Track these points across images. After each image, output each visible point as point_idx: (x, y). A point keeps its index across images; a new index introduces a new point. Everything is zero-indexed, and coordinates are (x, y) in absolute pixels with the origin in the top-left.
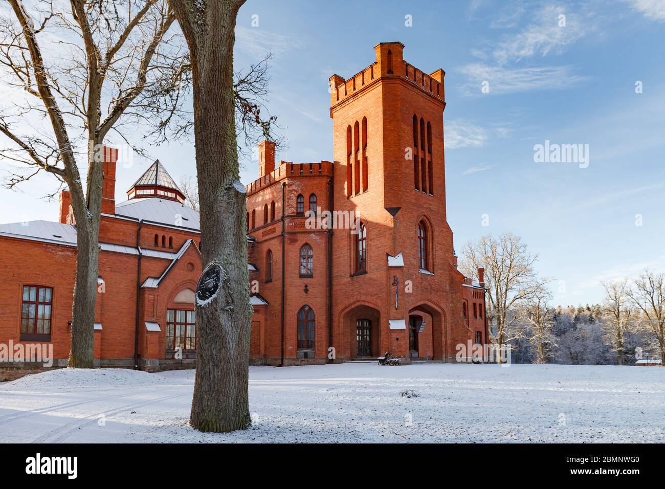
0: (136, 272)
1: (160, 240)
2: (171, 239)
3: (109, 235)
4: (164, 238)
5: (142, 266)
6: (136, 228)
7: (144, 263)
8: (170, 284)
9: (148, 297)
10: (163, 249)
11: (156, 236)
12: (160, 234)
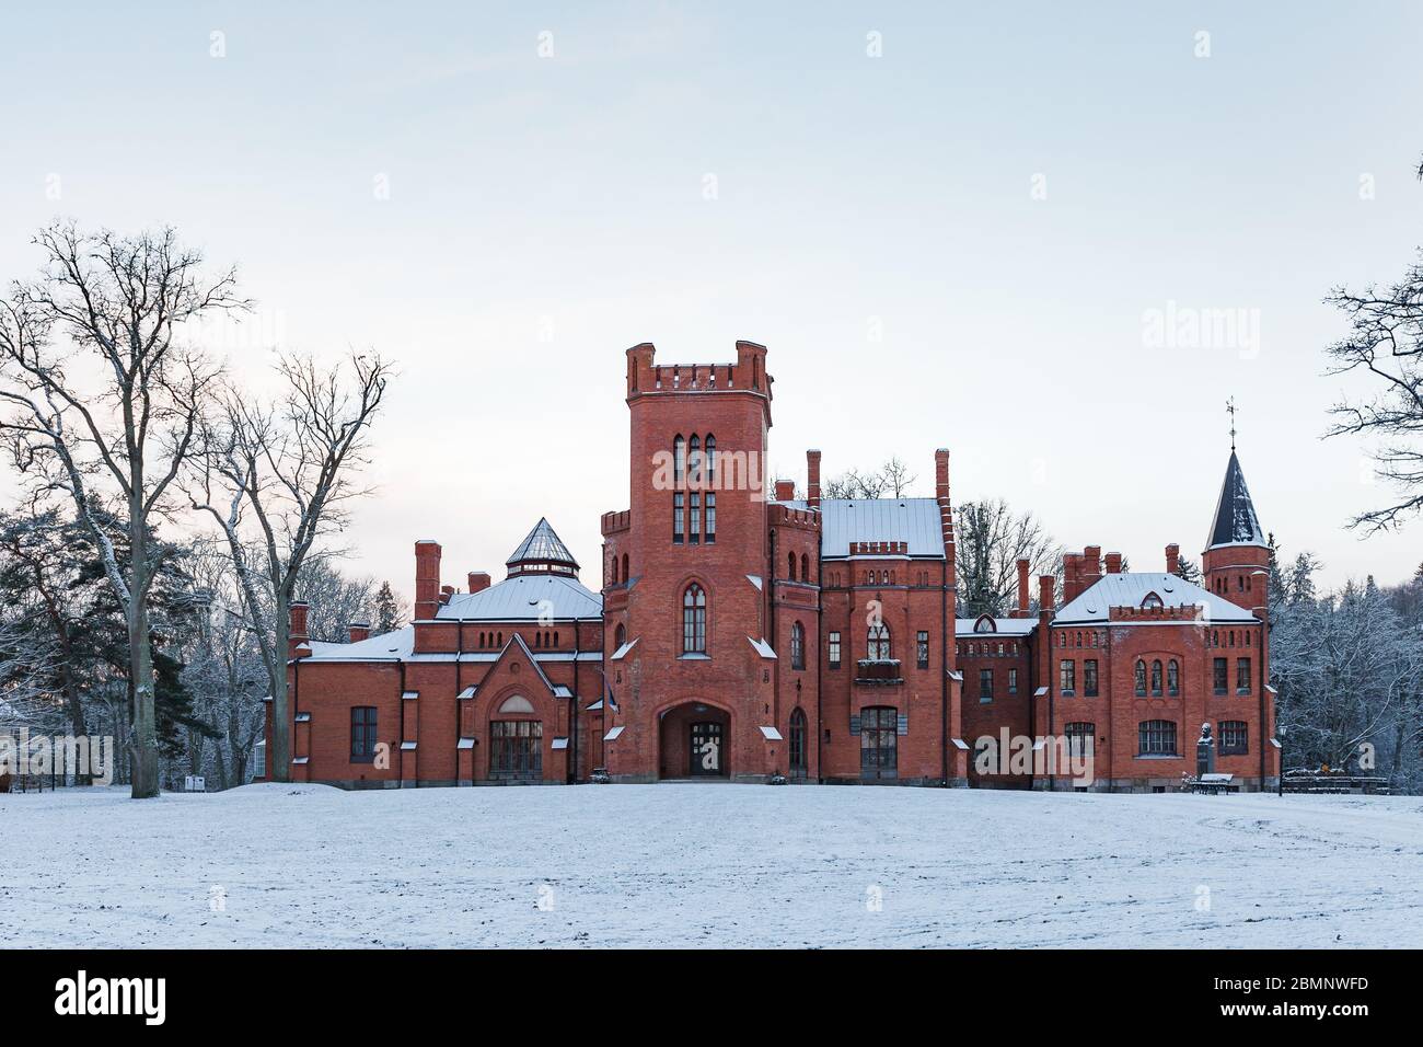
0: (455, 682)
1: (487, 638)
2: (500, 635)
3: (429, 643)
4: (491, 635)
5: (462, 674)
6: (456, 630)
7: (464, 671)
8: (489, 692)
9: (465, 709)
10: (489, 650)
11: (483, 635)
12: (487, 632)
